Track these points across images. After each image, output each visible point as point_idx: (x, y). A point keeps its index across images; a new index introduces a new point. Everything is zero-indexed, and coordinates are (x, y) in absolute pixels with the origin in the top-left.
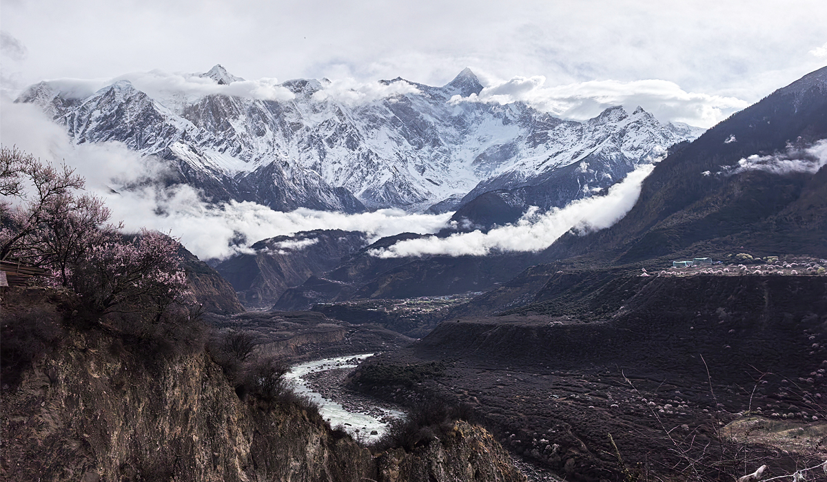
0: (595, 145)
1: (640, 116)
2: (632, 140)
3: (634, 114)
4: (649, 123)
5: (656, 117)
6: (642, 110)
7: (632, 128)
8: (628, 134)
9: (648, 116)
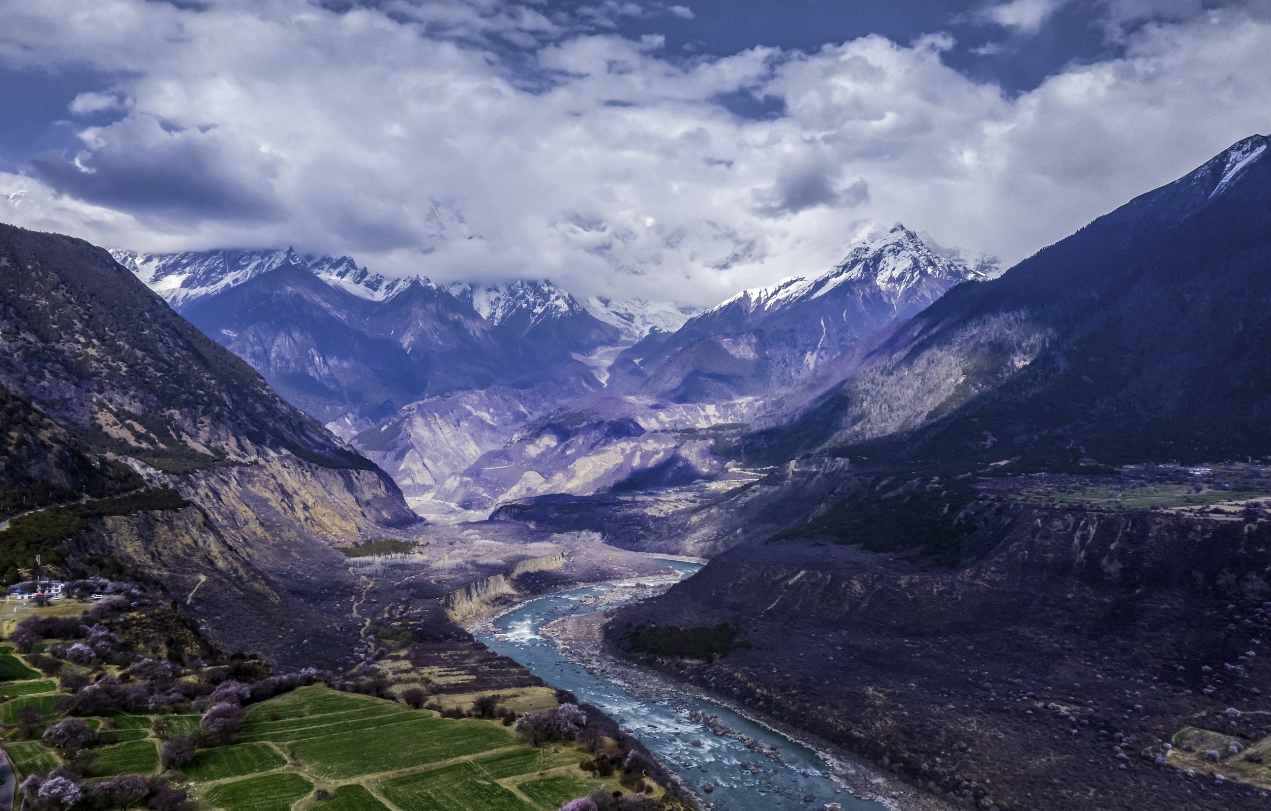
0: (842, 273)
1: (900, 235)
2: (890, 268)
3: (892, 232)
4: (911, 246)
5: (920, 237)
6: (902, 228)
7: (890, 252)
8: (886, 259)
9: (911, 236)
